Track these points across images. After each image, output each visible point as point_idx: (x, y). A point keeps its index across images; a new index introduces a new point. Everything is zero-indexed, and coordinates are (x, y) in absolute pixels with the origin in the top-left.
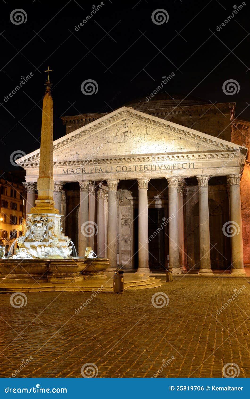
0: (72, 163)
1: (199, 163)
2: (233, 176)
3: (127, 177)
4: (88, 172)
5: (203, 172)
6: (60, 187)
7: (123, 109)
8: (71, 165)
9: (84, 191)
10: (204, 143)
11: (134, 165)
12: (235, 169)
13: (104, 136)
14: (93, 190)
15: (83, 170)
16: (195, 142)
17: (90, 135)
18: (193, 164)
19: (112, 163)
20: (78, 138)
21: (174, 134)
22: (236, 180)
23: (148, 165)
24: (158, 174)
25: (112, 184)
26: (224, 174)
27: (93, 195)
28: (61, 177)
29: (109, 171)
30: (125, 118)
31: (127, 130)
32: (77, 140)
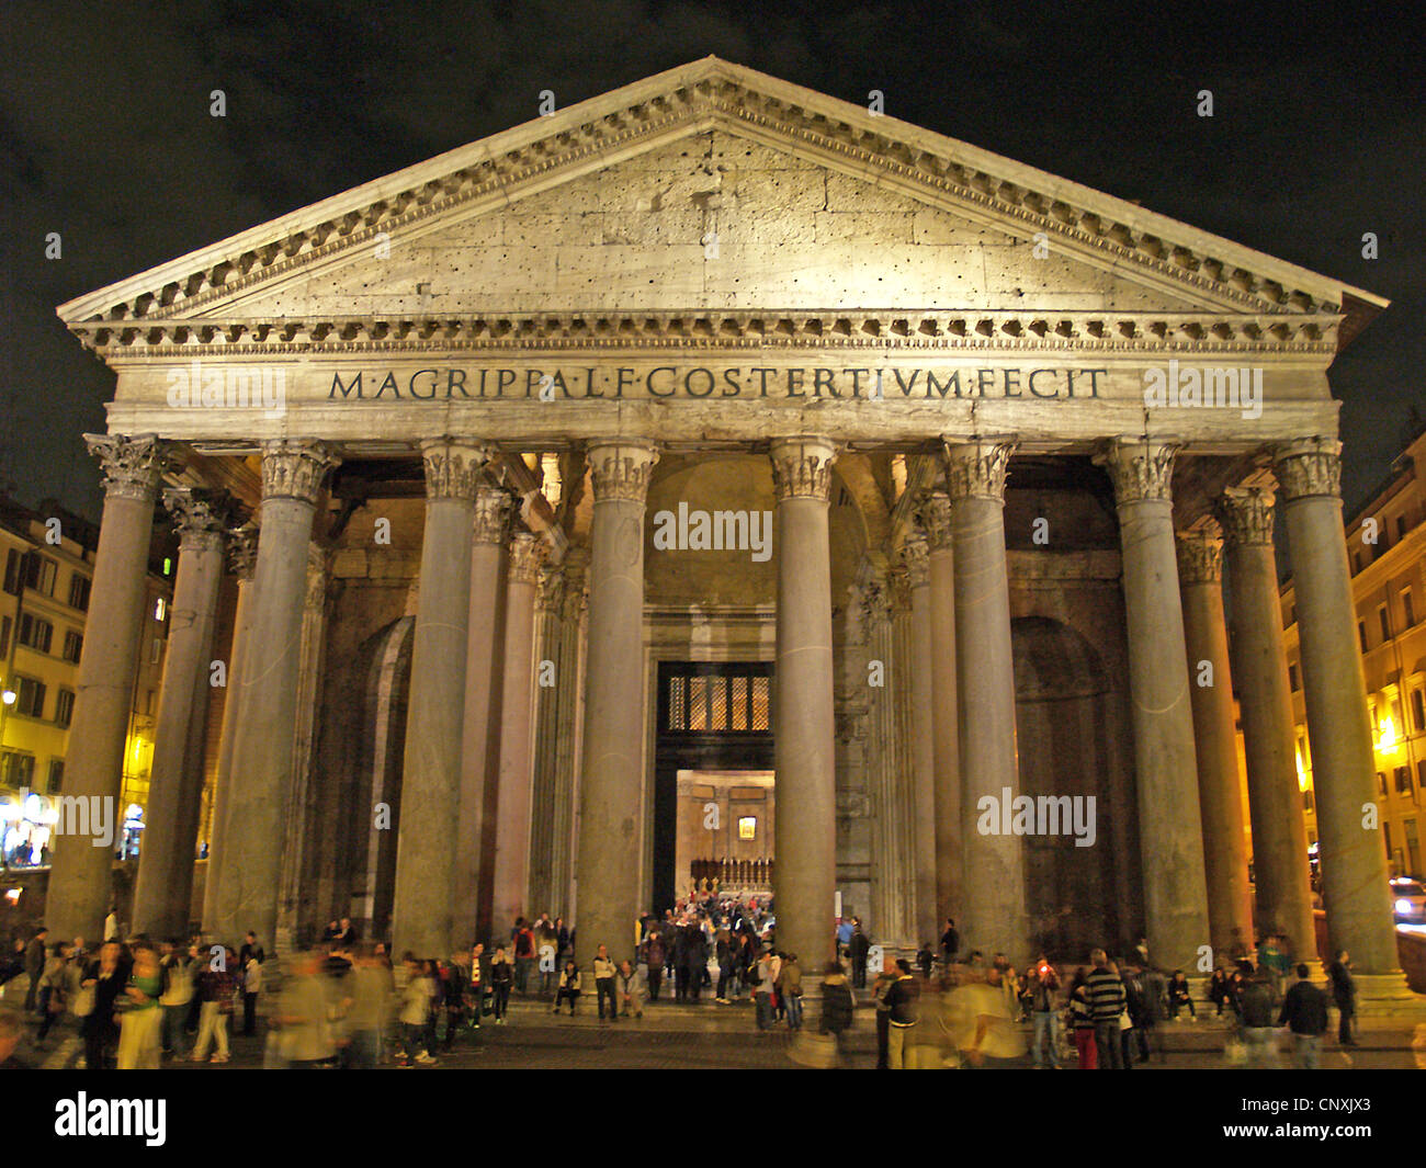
0: (390, 337)
1: (1124, 371)
2: (1308, 447)
3: (715, 430)
4: (482, 394)
5: (1147, 416)
6: (307, 469)
7: (701, 71)
8: (387, 348)
9: (449, 495)
10: (1143, 270)
11: (756, 363)
12: (1314, 414)
13: (588, 209)
14: (488, 515)
15: (451, 378)
16: (1094, 262)
17: (506, 195)
18: (1088, 376)
19: (628, 346)
20: (439, 208)
21: (981, 216)
22: (1324, 469)
23: (837, 369)
24: (896, 422)
25: (622, 466)
26: (1262, 437)
27: (491, 542)
28: (319, 416)
29: (610, 389)
30: (706, 126)
31: (716, 181)
32: (430, 219)
